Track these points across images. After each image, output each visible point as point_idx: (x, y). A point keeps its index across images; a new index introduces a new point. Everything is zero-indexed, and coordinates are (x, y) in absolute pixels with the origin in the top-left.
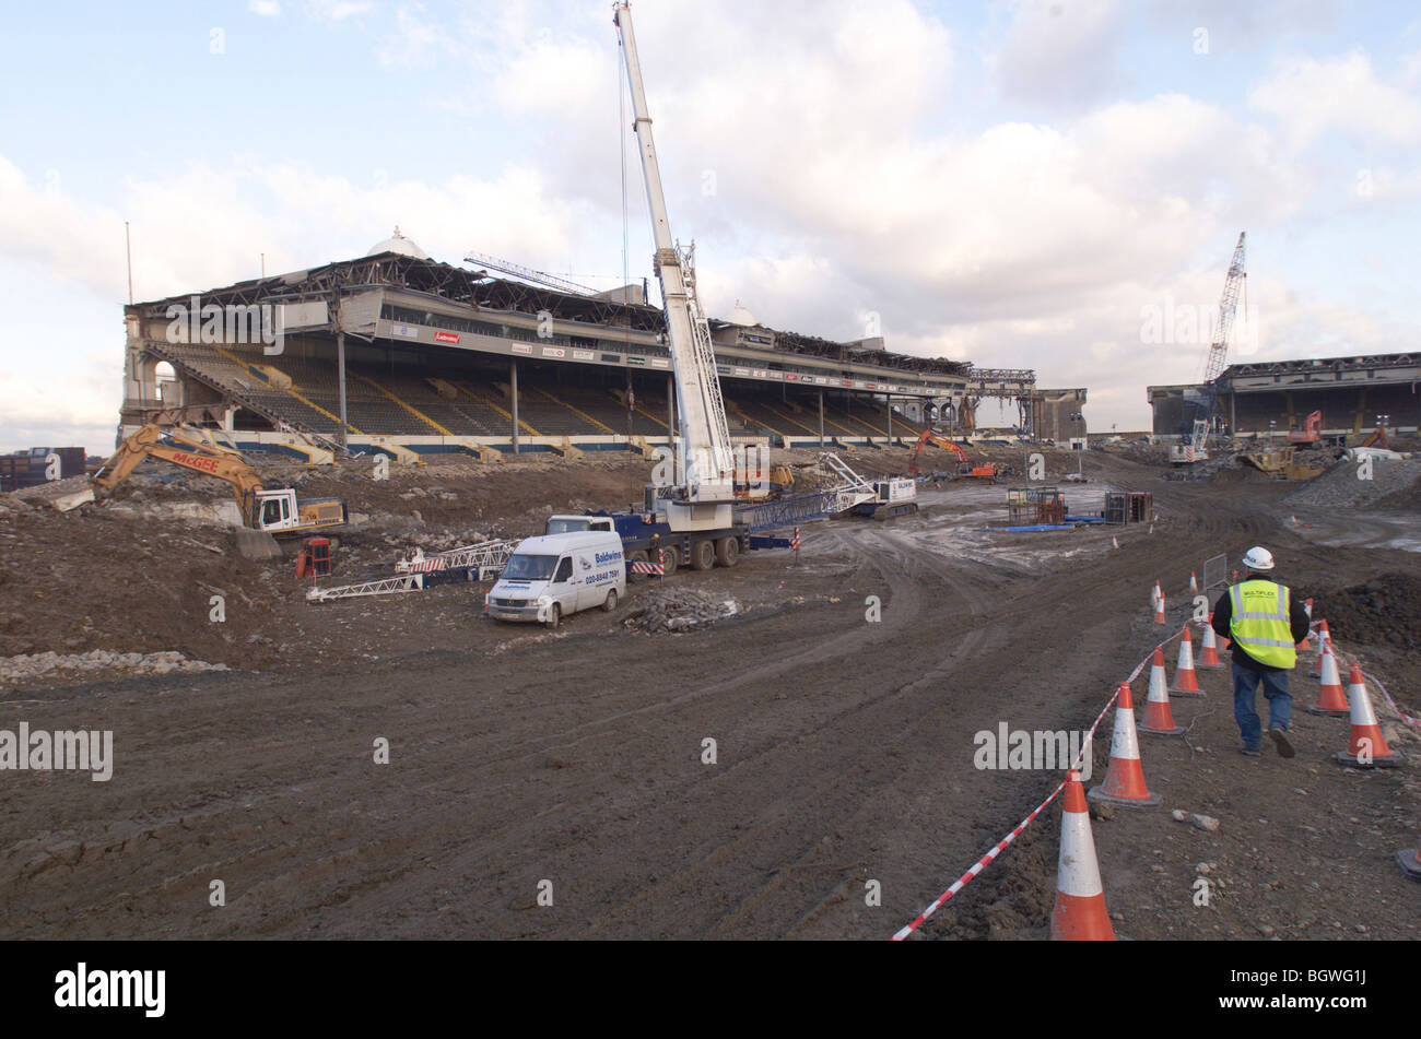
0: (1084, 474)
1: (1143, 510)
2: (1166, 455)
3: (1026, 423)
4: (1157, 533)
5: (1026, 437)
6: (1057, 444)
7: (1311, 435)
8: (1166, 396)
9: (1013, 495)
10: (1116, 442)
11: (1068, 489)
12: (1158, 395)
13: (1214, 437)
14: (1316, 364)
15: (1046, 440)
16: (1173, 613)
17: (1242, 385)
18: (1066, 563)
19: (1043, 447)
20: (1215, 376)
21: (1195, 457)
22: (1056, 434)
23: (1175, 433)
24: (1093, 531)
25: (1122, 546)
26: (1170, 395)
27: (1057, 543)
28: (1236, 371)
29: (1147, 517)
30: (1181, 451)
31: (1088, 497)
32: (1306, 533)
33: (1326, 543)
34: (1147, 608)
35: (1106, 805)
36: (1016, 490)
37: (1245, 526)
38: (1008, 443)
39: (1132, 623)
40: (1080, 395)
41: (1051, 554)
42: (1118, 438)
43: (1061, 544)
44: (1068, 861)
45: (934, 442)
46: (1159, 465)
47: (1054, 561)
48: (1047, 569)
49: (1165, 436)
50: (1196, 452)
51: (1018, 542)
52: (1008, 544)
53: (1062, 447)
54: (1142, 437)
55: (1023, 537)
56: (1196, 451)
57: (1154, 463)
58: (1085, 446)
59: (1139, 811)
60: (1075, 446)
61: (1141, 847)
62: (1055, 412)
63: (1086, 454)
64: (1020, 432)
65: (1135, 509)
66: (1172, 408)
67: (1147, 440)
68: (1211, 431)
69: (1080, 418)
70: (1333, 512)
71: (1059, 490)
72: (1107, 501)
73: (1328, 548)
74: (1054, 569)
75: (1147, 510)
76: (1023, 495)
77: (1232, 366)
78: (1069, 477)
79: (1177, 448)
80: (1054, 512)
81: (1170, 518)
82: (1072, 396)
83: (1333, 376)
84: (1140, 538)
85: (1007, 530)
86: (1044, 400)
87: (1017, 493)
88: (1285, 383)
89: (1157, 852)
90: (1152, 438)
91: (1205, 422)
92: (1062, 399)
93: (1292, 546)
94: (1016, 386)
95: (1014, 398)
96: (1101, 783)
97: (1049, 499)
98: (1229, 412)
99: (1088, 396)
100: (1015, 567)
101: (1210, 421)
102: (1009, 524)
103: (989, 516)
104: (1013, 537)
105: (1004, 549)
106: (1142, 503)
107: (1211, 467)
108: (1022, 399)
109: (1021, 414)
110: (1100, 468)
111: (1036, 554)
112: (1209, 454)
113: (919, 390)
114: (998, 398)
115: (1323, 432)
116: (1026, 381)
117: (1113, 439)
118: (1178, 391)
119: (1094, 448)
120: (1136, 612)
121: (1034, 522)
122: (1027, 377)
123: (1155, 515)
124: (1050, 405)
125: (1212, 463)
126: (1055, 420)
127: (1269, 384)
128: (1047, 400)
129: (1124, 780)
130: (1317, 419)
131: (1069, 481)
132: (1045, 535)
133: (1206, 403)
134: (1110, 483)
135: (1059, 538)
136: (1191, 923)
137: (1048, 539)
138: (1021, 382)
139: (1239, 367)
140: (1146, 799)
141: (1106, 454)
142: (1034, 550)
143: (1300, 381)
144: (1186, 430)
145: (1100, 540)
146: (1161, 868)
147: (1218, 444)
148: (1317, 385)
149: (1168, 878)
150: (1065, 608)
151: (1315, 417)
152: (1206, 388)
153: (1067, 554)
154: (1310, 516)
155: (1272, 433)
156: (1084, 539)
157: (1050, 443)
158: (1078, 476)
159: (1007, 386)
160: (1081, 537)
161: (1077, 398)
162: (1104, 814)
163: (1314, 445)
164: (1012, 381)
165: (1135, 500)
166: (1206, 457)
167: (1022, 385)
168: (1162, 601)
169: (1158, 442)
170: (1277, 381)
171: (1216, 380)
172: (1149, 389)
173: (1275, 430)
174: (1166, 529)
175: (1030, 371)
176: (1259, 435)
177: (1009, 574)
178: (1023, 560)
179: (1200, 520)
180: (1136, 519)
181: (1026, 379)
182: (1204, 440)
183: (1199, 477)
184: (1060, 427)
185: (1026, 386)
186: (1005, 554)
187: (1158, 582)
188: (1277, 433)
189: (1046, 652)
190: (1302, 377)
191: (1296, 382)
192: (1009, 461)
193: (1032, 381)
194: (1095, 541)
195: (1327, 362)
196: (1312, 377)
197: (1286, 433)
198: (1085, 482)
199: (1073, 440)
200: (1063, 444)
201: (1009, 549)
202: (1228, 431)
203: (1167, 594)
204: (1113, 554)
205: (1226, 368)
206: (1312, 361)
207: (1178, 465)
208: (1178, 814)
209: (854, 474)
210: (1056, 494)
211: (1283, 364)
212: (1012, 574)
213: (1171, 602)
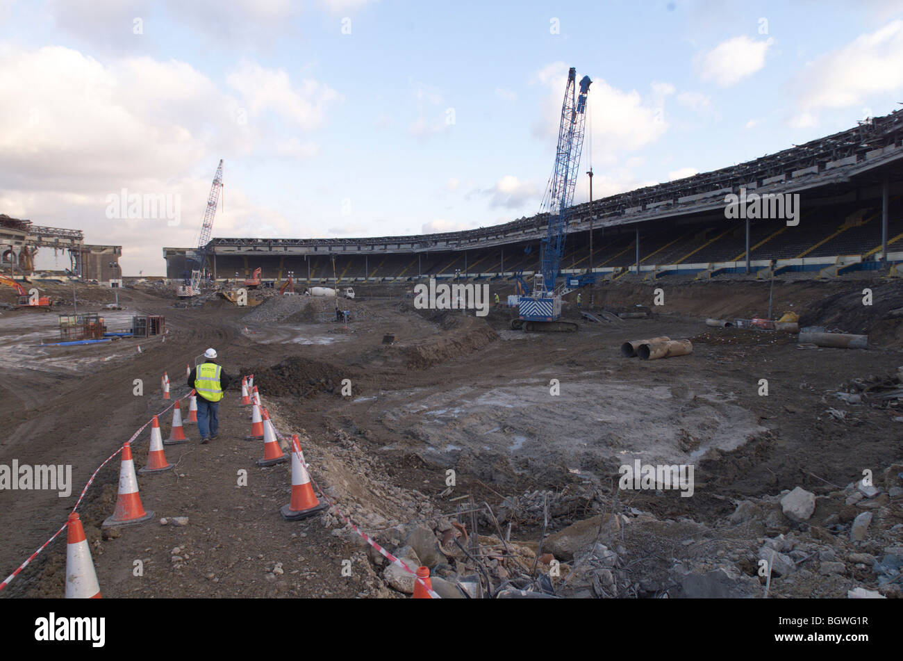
0: (119, 304)
1: (158, 329)
2: (175, 291)
3: (76, 268)
4: (168, 341)
5: (75, 278)
6: (100, 283)
7: (256, 281)
8: (175, 254)
9: (64, 320)
10: (142, 283)
11: (108, 314)
12: (170, 254)
13: (204, 281)
14: (259, 241)
15: (92, 280)
16: (176, 391)
17: (220, 250)
18: (103, 366)
19: (89, 285)
20: (205, 244)
21: (193, 293)
22: (99, 276)
23: (180, 278)
24: (124, 342)
25: (144, 351)
26: (178, 254)
27: (98, 352)
28: (217, 241)
29: (161, 331)
30: (184, 289)
31: (121, 320)
32: (253, 337)
33: (263, 342)
34: (159, 390)
35: (115, 528)
36: (66, 316)
37: (220, 334)
38: (61, 282)
39: (149, 401)
40: (117, 250)
41: (94, 360)
42: (144, 280)
43: (101, 352)
44: (72, 578)
46: (170, 298)
47: (95, 365)
48: (91, 371)
49: (175, 280)
50: (193, 290)
51: (68, 353)
52: (58, 356)
53: (104, 285)
54: (160, 279)
55: (71, 349)
56: (194, 289)
57: (167, 297)
58: (121, 285)
59: (139, 526)
60: (113, 284)
61: (137, 549)
62: (98, 260)
63: (122, 291)
64: (70, 274)
65: (153, 326)
66: (179, 261)
67: (163, 282)
68: (202, 277)
69: (117, 266)
70: (267, 325)
71: (100, 314)
72: (134, 322)
73: (263, 345)
74: (95, 370)
75: (162, 327)
76: (72, 319)
77: (214, 239)
78: (109, 306)
79: (182, 287)
80: (98, 331)
81: (176, 331)
82: (111, 250)
83: (267, 249)
84: (156, 345)
85: (59, 344)
86: (89, 252)
87: (67, 318)
88: (243, 251)
89: (147, 550)
90: (166, 281)
91: (199, 272)
92: (104, 252)
93: (245, 345)
94: (68, 241)
95: (66, 250)
96: (112, 514)
97: (92, 322)
98: (213, 268)
99: (123, 251)
100: (64, 372)
101: (202, 271)
102: (61, 340)
103: (44, 335)
104: (63, 350)
105: (56, 359)
106: (158, 322)
107: (202, 299)
108: (74, 251)
109: (72, 262)
110: (131, 300)
111: (82, 361)
112: (201, 292)
114: (53, 249)
115: (263, 280)
116: (76, 238)
117: (140, 281)
118: (183, 251)
119: (127, 287)
120: (152, 393)
121: (81, 338)
122: (77, 235)
123: (166, 329)
124: (95, 256)
125: (203, 297)
126: (99, 266)
127: (235, 250)
128: (92, 252)
129: (128, 508)
130: (259, 272)
131: (109, 309)
132: (89, 347)
133: (200, 260)
134: (138, 310)
135: (99, 349)
136: (165, 588)
137: (91, 349)
138: (72, 239)
139: (219, 240)
140: (144, 516)
141: (133, 290)
142: (80, 358)
143: (251, 250)
144: (187, 276)
145: (130, 348)
146: (149, 560)
147: (206, 285)
148: (260, 253)
149: (153, 564)
150: (102, 397)
151: (258, 271)
152: (199, 251)
153: (107, 359)
154: (256, 327)
155: (236, 279)
156: (118, 348)
157: (95, 282)
158: (115, 305)
159: (61, 240)
160: (116, 347)
161: (115, 252)
162: (113, 535)
163: (258, 287)
164: (65, 237)
165: (153, 320)
166: (199, 293)
167: (72, 240)
168: (168, 384)
169: (170, 284)
170: (239, 249)
171: (206, 247)
172: (164, 249)
173: (238, 278)
174: (173, 339)
175: (80, 231)
176: (230, 280)
177: (59, 377)
178: (70, 365)
179: (195, 332)
180: (154, 333)
181: (75, 236)
182: (198, 283)
183: (195, 306)
184: (102, 271)
185: (76, 242)
186: (56, 363)
187: (166, 373)
188: (239, 280)
189: (84, 429)
190: (252, 248)
191: (249, 251)
192: (62, 294)
193: (81, 238)
194: (125, 349)
195: (265, 240)
196: (258, 248)
197: (243, 280)
198: (120, 309)
199: (112, 281)
200: (104, 283)
201: (60, 358)
202: (212, 278)
203: (171, 381)
204: (138, 357)
205: (211, 240)
206: (257, 239)
207: (182, 298)
208: (164, 521)
210: (97, 318)
211: (242, 240)
212: (62, 376)
213: (175, 385)
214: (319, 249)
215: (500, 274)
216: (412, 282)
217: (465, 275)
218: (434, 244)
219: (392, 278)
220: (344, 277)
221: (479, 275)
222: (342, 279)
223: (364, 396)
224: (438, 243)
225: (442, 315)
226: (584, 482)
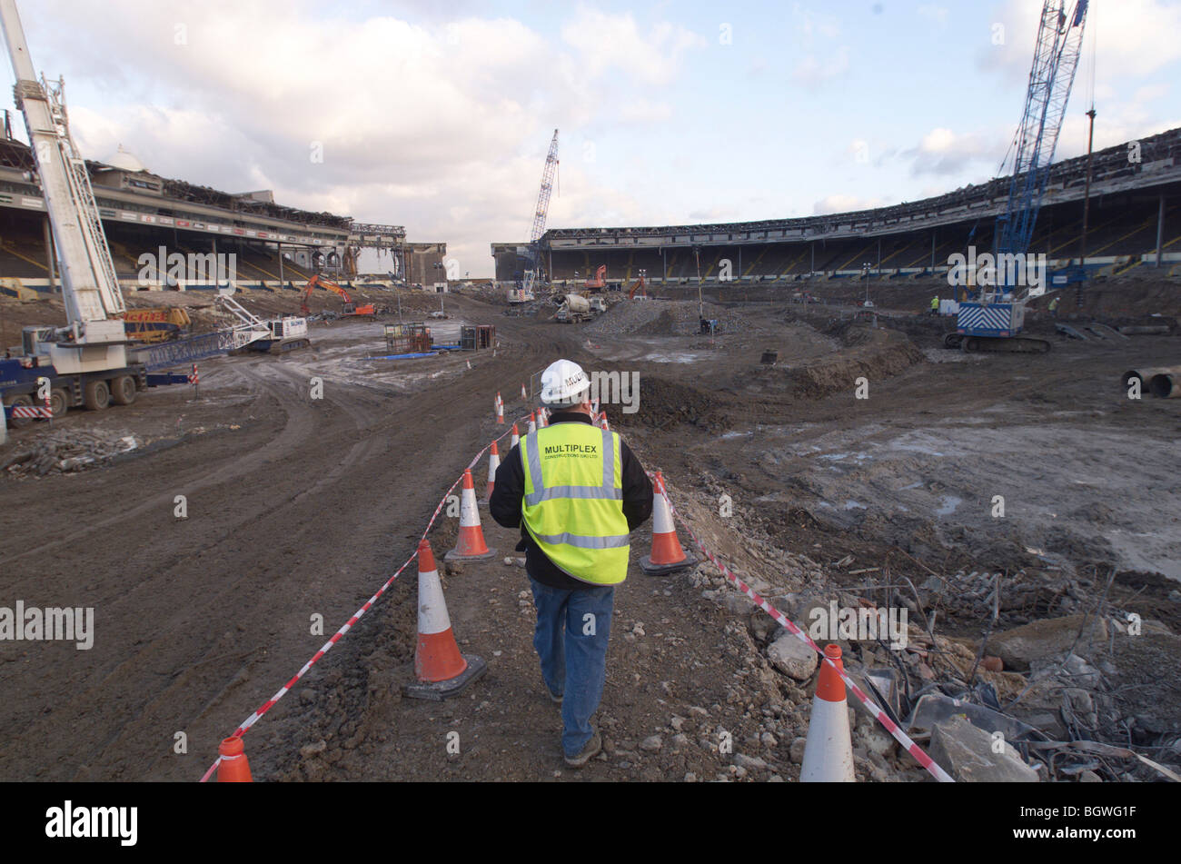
0: (445, 312)
1: (488, 339)
2: (505, 296)
3: (399, 270)
4: (499, 355)
5: (399, 282)
6: (424, 288)
7: (600, 283)
8: (504, 251)
9: (390, 330)
10: (469, 286)
11: (434, 324)
12: (499, 251)
13: (538, 283)
14: (603, 231)
15: (416, 284)
16: (510, 415)
17: (556, 244)
18: (432, 383)
19: (413, 290)
20: (538, 237)
21: (526, 298)
22: (423, 279)
23: (511, 280)
24: (453, 356)
25: (474, 367)
26: (508, 251)
27: (425, 367)
28: (553, 234)
29: (492, 343)
30: (515, 293)
31: (448, 330)
32: (597, 352)
33: (609, 359)
34: (492, 413)
35: (458, 563)
36: (392, 325)
37: (558, 349)
38: (384, 287)
39: (481, 426)
40: (441, 248)
41: (421, 376)
42: (470, 283)
43: (428, 368)
44: (425, 609)
45: (322, 286)
46: (501, 304)
47: (423, 382)
48: (419, 388)
49: (504, 282)
50: (526, 295)
51: (395, 368)
52: (386, 371)
53: (428, 290)
54: (488, 282)
55: (399, 364)
56: (526, 293)
57: (497, 303)
58: (446, 290)
59: (482, 563)
60: (438, 289)
61: (482, 588)
62: (422, 261)
63: (447, 296)
64: (394, 277)
65: (483, 338)
66: (509, 260)
67: (491, 285)
68: (536, 279)
69: (441, 267)
70: (613, 337)
71: (426, 324)
72: (462, 333)
73: (609, 362)
74: (423, 388)
75: (492, 339)
76: (397, 329)
77: (549, 230)
78: (434, 314)
79: (512, 291)
80: (423, 343)
81: (508, 344)
82: (435, 249)
83: (613, 241)
84: (487, 360)
85: (386, 358)
86: (412, 251)
87: (392, 328)
88: (584, 244)
89: (492, 590)
90: (496, 283)
91: (532, 272)
92: (427, 251)
93: (587, 362)
94: (391, 240)
95: (389, 249)
96: (453, 547)
97: (419, 332)
98: (548, 263)
99: (447, 249)
100: (393, 389)
101: (535, 271)
102: (387, 353)
103: (371, 348)
104: (391, 364)
105: (384, 374)
106: (488, 333)
107: (536, 306)
108: (396, 250)
109: (395, 263)
110: (457, 307)
111: (409, 377)
112: (535, 297)
113: (307, 240)
114: (376, 250)
115: (608, 281)
116: (398, 235)
117: (467, 284)
118: (513, 247)
119: (453, 292)
120: (484, 416)
121: (408, 351)
122: (399, 232)
123: (497, 342)
124: (418, 256)
125: (537, 303)
126: (423, 268)
127: (573, 244)
128: (415, 251)
129: (471, 542)
130: (604, 271)
131: (434, 318)
132: (416, 361)
133: (533, 258)
134: (465, 319)
135: (427, 363)
136: (514, 634)
137: (419, 364)
138: (395, 236)
139: (554, 231)
140: (486, 553)
141: (464, 296)
142: (407, 374)
143: (593, 243)
144: (519, 278)
145: (458, 363)
146: (495, 601)
147: (541, 288)
148: (604, 247)
149: (501, 606)
150: (432, 418)
151: (602, 270)
152: (532, 246)
153: (434, 376)
154: (600, 340)
155: (576, 281)
156: (447, 363)
157: (419, 287)
158: (441, 313)
159: (383, 239)
160: (443, 362)
161: (439, 251)
162: (456, 569)
163: (602, 290)
164: (387, 235)
165: (483, 331)
166: (533, 298)
167: (395, 239)
168: (502, 407)
169: (499, 287)
170: (579, 242)
171: (539, 241)
172: (493, 245)
173: (578, 278)
174: (504, 353)
175: (402, 227)
176: (568, 282)
177: (388, 394)
178: (398, 382)
179: (529, 346)
180: (484, 346)
181: (397, 234)
182: (531, 285)
183: (528, 314)
184: (426, 273)
185: (399, 240)
186: (384, 378)
187: (499, 393)
188: (579, 281)
189: (416, 454)
190: (594, 241)
191: (591, 244)
192: (387, 301)
193: (403, 236)
194: (453, 365)
195: (610, 230)
196: (601, 241)
197: (585, 281)
198: (446, 318)
199: (437, 285)
200: (429, 288)
201: (388, 373)
202: (547, 279)
203: (505, 402)
204: (468, 374)
205: (545, 232)
206: (600, 229)
207: (514, 304)
208: (508, 560)
209: (248, 314)
210: (423, 328)
211: (583, 230)
212: (391, 394)
213: (508, 407)
214: (677, 239)
215: (930, 269)
216: (802, 282)
217: (877, 271)
218: (833, 228)
219: (775, 277)
220: (710, 275)
221: (899, 271)
222: (708, 278)
223: (736, 430)
224: (839, 227)
225: (843, 327)
226: (1049, 568)
